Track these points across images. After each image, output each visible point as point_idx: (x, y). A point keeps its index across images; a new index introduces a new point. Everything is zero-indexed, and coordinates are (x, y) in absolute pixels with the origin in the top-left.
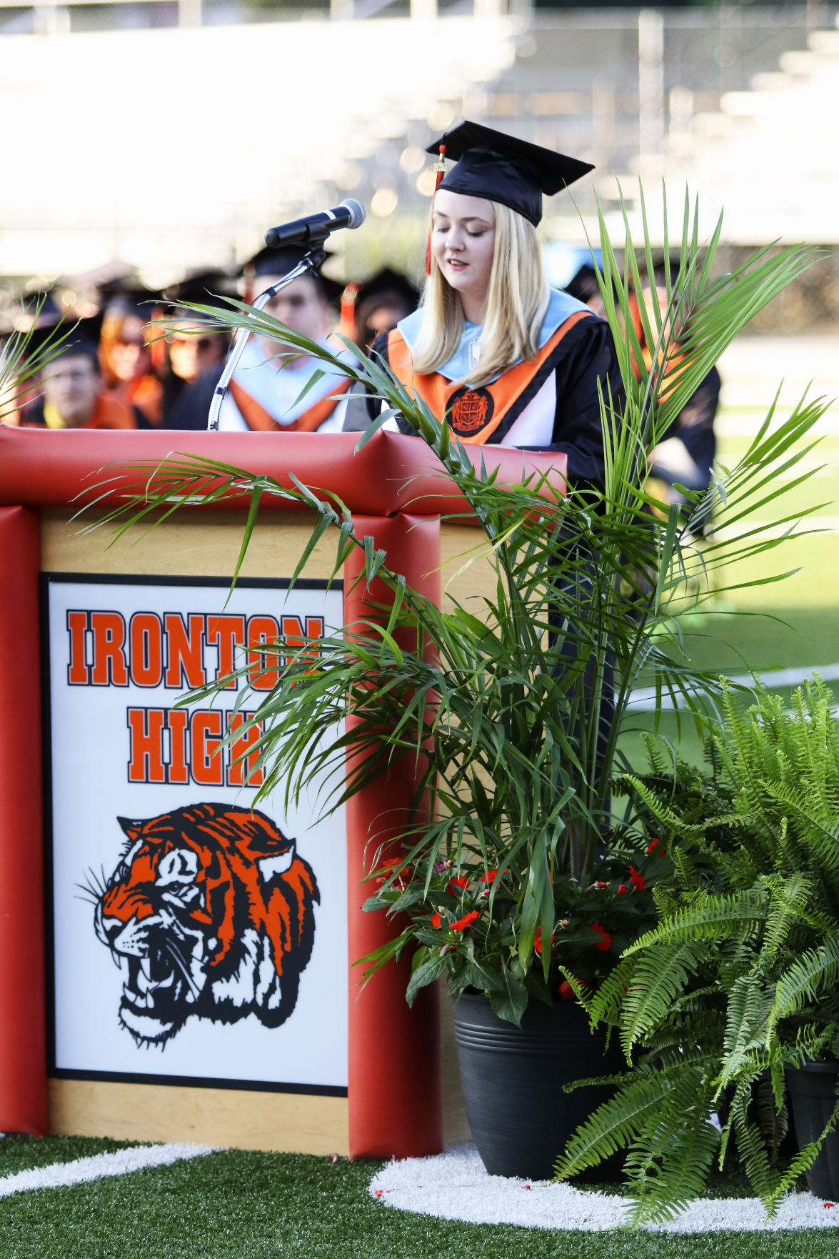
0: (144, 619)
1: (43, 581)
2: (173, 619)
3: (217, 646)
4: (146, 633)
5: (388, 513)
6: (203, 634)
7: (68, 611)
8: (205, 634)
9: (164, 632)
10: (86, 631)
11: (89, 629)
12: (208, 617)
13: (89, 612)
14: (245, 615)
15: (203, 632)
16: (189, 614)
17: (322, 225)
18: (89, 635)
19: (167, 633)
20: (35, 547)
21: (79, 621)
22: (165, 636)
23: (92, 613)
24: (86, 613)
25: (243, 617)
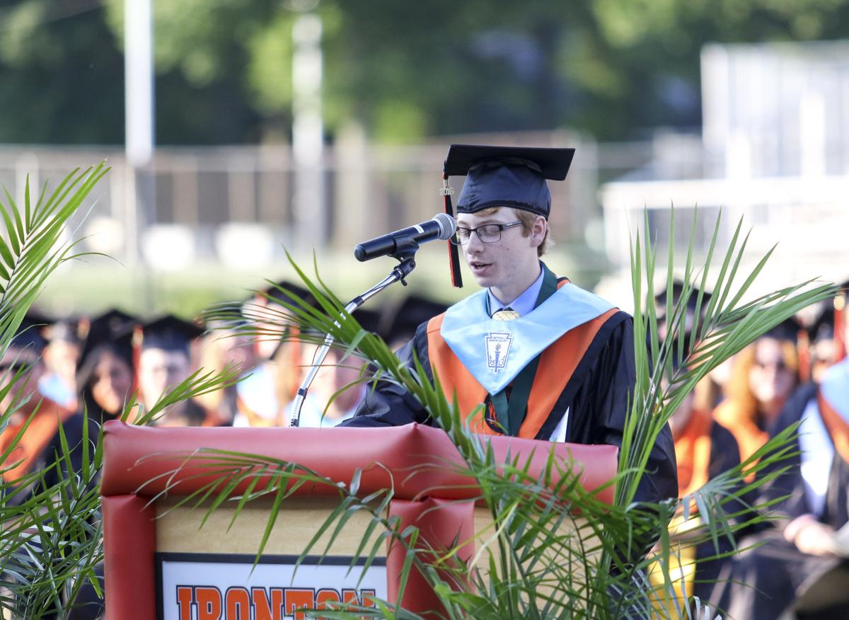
0: (236, 593)
1: (157, 560)
2: (259, 591)
3: (293, 616)
4: (238, 605)
5: (418, 496)
6: (282, 606)
7: (177, 586)
8: (284, 605)
9: (251, 604)
10: (192, 604)
11: (194, 603)
12: (286, 590)
13: (194, 587)
14: (314, 589)
15: (282, 604)
16: (271, 588)
17: (410, 239)
18: (194, 607)
19: (254, 605)
20: (151, 531)
21: (187, 594)
22: (252, 608)
23: (196, 588)
24: (191, 588)
25: (313, 591)
